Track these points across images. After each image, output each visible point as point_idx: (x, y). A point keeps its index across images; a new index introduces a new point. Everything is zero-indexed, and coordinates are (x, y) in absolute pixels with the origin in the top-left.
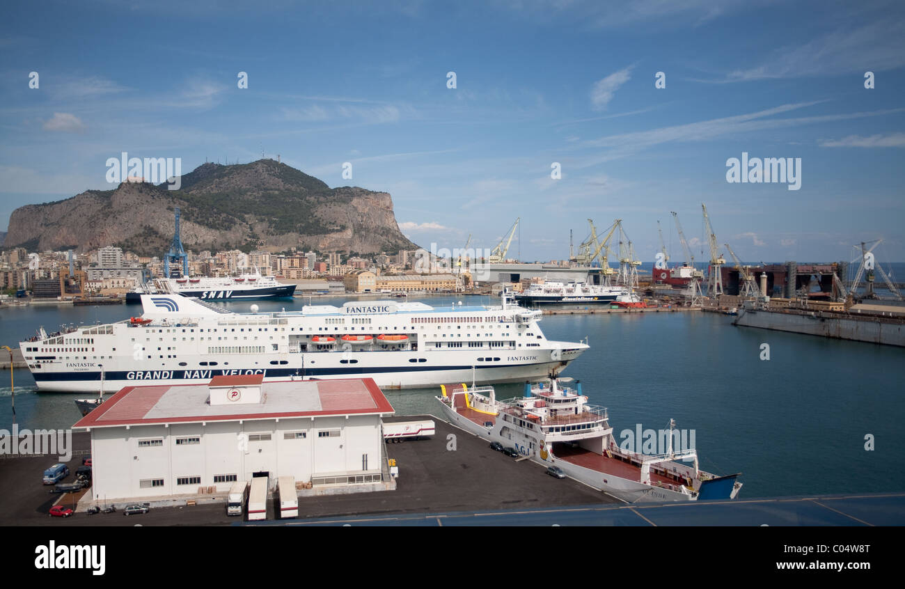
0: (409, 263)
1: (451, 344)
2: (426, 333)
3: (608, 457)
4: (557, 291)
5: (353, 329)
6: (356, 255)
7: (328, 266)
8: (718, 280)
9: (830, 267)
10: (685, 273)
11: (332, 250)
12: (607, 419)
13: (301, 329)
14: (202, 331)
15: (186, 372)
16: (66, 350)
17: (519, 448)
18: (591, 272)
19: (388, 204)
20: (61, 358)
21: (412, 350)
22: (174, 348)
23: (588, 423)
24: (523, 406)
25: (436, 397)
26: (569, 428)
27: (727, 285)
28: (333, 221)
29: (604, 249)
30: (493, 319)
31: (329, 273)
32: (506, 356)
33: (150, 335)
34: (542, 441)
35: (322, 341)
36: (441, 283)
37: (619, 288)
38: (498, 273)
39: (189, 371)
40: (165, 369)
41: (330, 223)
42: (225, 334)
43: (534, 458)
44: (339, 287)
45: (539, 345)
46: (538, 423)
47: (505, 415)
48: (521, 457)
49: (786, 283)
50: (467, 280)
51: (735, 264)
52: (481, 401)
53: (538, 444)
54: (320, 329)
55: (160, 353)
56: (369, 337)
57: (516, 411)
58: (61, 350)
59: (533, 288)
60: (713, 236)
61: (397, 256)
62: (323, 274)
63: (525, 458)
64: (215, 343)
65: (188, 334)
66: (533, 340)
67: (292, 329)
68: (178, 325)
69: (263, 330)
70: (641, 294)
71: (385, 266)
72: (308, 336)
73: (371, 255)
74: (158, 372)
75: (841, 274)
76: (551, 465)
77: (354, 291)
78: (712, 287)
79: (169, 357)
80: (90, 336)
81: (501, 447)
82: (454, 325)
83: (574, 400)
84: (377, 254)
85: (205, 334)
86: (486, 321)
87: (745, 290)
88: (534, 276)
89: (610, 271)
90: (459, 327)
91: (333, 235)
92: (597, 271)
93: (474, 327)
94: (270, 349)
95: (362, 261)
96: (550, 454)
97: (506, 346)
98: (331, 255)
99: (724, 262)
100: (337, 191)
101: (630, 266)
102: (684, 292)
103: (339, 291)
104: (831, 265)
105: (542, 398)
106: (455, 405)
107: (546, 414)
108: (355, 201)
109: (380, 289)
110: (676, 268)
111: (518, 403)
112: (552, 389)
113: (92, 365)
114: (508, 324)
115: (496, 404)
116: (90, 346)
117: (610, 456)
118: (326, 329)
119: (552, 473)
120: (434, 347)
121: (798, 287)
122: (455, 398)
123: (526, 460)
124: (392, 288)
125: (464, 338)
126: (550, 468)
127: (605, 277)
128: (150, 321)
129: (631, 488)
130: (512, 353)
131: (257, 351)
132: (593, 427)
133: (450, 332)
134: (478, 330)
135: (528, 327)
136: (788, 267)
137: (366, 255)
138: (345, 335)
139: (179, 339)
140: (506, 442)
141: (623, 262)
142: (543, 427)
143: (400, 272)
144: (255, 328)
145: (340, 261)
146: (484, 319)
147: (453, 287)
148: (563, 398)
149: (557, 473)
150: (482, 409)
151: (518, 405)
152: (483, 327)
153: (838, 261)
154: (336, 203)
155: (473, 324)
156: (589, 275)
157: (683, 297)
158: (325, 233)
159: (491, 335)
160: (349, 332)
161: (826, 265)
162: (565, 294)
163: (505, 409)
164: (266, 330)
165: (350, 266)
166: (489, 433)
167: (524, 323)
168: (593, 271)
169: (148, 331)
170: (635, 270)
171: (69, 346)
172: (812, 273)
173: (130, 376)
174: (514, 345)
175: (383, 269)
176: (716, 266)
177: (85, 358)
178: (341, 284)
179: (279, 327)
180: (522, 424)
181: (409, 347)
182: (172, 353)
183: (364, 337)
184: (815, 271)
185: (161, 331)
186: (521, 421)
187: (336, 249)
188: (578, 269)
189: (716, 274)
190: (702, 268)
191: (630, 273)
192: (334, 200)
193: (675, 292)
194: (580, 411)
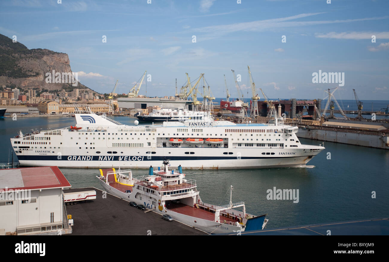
0: (80, 97)
1: (247, 145)
2: (233, 138)
3: (196, 208)
4: (168, 114)
5: (192, 135)
6: (46, 91)
7: (28, 98)
8: (256, 108)
9: (313, 102)
10: (238, 104)
11: (30, 88)
12: (196, 186)
13: (164, 134)
14: (109, 134)
15: (100, 157)
16: (36, 143)
17: (147, 204)
18: (187, 103)
19: (66, 60)
20: (32, 147)
21: (225, 147)
22: (94, 143)
23: (186, 189)
24: (148, 181)
25: (97, 176)
26: (175, 192)
27: (261, 111)
28: (31, 70)
29: (194, 90)
30: (270, 131)
31: (28, 102)
32: (277, 152)
33: (81, 136)
34: (160, 200)
35: (175, 141)
36: (100, 109)
37: (203, 112)
38: (133, 103)
39: (101, 156)
40: (89, 155)
41: (29, 71)
42: (122, 136)
43: (155, 210)
44: (35, 110)
45: (297, 146)
46: (158, 190)
47: (138, 186)
48: (148, 210)
49: (291, 110)
50: (115, 107)
51: (265, 99)
52: (124, 178)
53: (157, 202)
54: (174, 134)
55: (86, 146)
56: (202, 139)
57: (144, 183)
58: (32, 143)
59: (155, 112)
60: (253, 84)
61: (72, 92)
62: (24, 103)
63: (150, 210)
64: (116, 141)
65: (102, 136)
66: (294, 143)
67: (159, 134)
68: (96, 131)
69: (143, 134)
70: (215, 116)
71: (64, 98)
72: (167, 138)
73: (56, 91)
74: (84, 156)
75: (318, 105)
76: (165, 214)
77: (45, 113)
78: (253, 112)
79: (91, 148)
80: (48, 136)
81: (136, 204)
82: (249, 134)
83: (178, 176)
84: (60, 91)
85: (111, 136)
86: (267, 132)
87: (270, 114)
88: (155, 105)
89: (198, 103)
90: (252, 135)
91: (30, 78)
92: (191, 103)
93: (260, 135)
94: (146, 145)
95: (50, 95)
96: (164, 208)
97: (278, 147)
98: (29, 91)
99: (259, 98)
100: (33, 51)
101: (209, 100)
102: (238, 115)
103: (35, 113)
104: (313, 101)
105: (160, 175)
106: (109, 181)
107: (161, 184)
108: (45, 58)
109: (62, 112)
110: (233, 102)
111: (145, 179)
112: (165, 170)
113: (49, 152)
114: (279, 134)
115: (133, 180)
116: (48, 141)
117: (198, 207)
118: (178, 134)
119: (165, 218)
120: (237, 146)
121: (297, 112)
122: (108, 177)
123: (151, 211)
124: (69, 111)
125: (254, 141)
126: (164, 216)
127: (195, 106)
128: (80, 128)
129: (210, 225)
130: (282, 151)
131: (139, 146)
132: (188, 191)
133: (247, 137)
134: (263, 137)
135: (291, 135)
136: (292, 101)
137: (53, 91)
138: (188, 138)
139: (97, 138)
140: (139, 201)
141: (205, 98)
142: (160, 192)
143: (74, 102)
144: (138, 133)
145: (36, 94)
146: (266, 131)
147: (107, 111)
148: (171, 175)
149: (168, 218)
150: (124, 183)
151: (146, 180)
152: (265, 135)
153: (317, 99)
154: (32, 59)
155: (260, 133)
156: (186, 105)
157: (237, 118)
158: (25, 77)
159: (270, 140)
160: (190, 136)
161: (311, 101)
162: (173, 116)
163: (138, 182)
164: (144, 134)
165: (42, 98)
166: (129, 197)
167: (289, 134)
168: (189, 103)
169: (80, 134)
170: (211, 102)
171: (37, 141)
172: (304, 105)
173: (69, 159)
174: (283, 146)
175: (63, 100)
176: (255, 101)
177: (45, 148)
178: (36, 109)
179: (152, 133)
180: (148, 191)
181: (223, 146)
182: (92, 146)
183: (199, 139)
184: (305, 104)
185: (87, 134)
186: (147, 189)
187: (33, 88)
188: (180, 101)
189: (255, 105)
190: (248, 102)
191: (209, 104)
192: (31, 57)
193: (233, 115)
194: (181, 182)
